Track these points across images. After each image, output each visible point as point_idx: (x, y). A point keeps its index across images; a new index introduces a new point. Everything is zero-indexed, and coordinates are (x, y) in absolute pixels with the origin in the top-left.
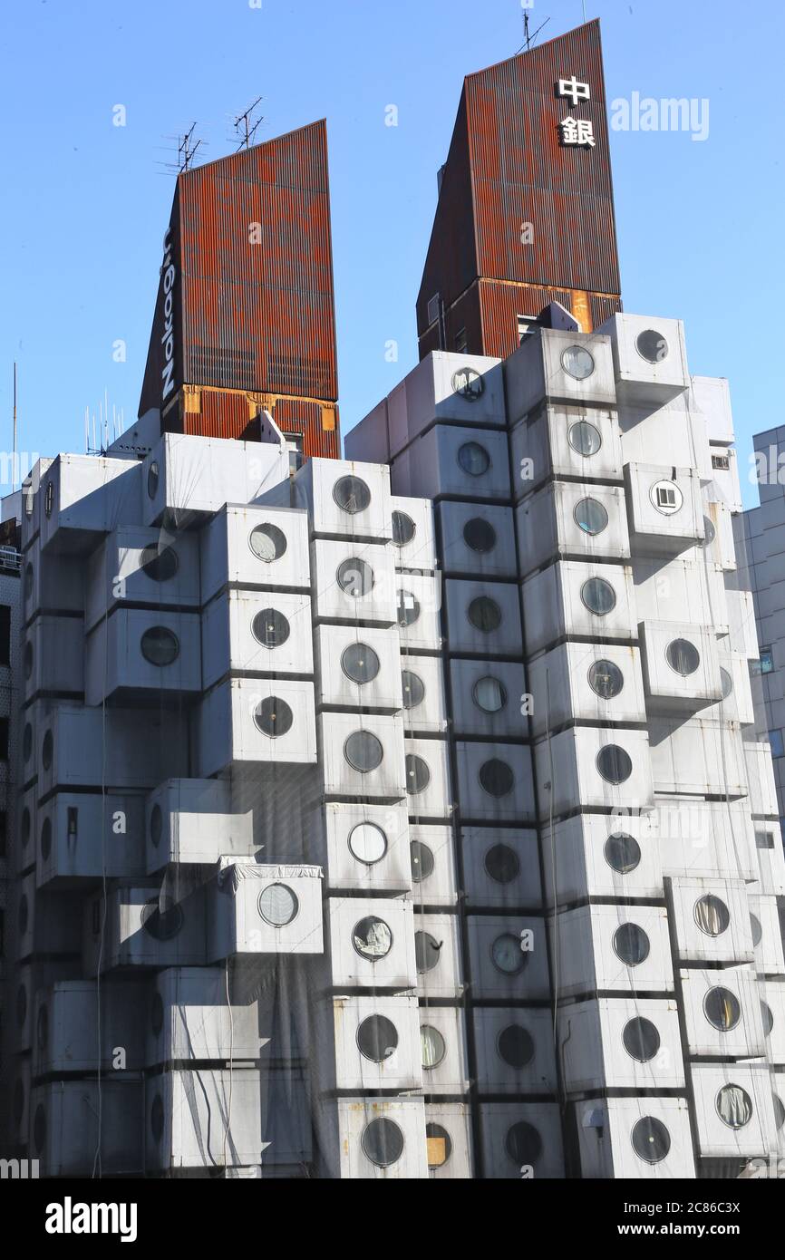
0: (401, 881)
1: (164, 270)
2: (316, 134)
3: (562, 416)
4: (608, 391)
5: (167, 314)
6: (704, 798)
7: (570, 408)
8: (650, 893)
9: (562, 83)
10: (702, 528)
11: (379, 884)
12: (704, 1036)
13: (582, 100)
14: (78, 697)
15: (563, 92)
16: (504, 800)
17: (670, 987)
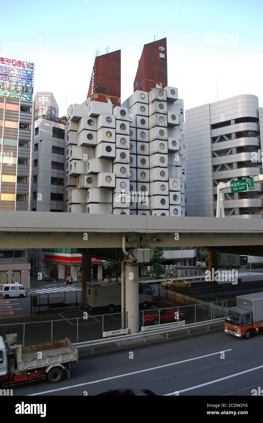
0: (128, 176)
1: (93, 73)
2: (119, 52)
3: (158, 102)
4: (165, 99)
6: (175, 166)
7: (159, 101)
8: (166, 180)
9: (160, 47)
10: (179, 123)
11: (124, 177)
12: (172, 201)
13: (163, 50)
14: (76, 145)
15: (160, 49)
16: (144, 165)
17: (168, 194)
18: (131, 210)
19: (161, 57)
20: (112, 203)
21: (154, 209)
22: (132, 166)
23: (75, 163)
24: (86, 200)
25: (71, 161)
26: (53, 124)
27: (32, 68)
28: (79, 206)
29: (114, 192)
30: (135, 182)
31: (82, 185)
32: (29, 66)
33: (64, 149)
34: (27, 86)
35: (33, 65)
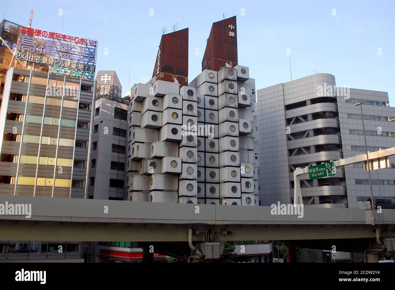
0: (195, 161)
1: (159, 52)
2: (186, 30)
3: (227, 82)
4: (236, 79)
5: (159, 59)
6: (247, 150)
7: (229, 81)
8: (238, 165)
9: (229, 26)
10: (250, 103)
11: (191, 162)
12: (244, 189)
13: (232, 29)
14: (139, 126)
15: (229, 27)
16: (213, 149)
17: (240, 181)
18: (198, 198)
19: (230, 35)
20: (178, 191)
21: (225, 197)
22: (199, 150)
23: (138, 146)
24: (149, 187)
25: (133, 144)
26: (115, 104)
27: (95, 46)
28: (141, 194)
29: (180, 178)
30: (203, 167)
31: (145, 170)
32: (92, 44)
33: (126, 131)
34: (88, 64)
35: (97, 43)
